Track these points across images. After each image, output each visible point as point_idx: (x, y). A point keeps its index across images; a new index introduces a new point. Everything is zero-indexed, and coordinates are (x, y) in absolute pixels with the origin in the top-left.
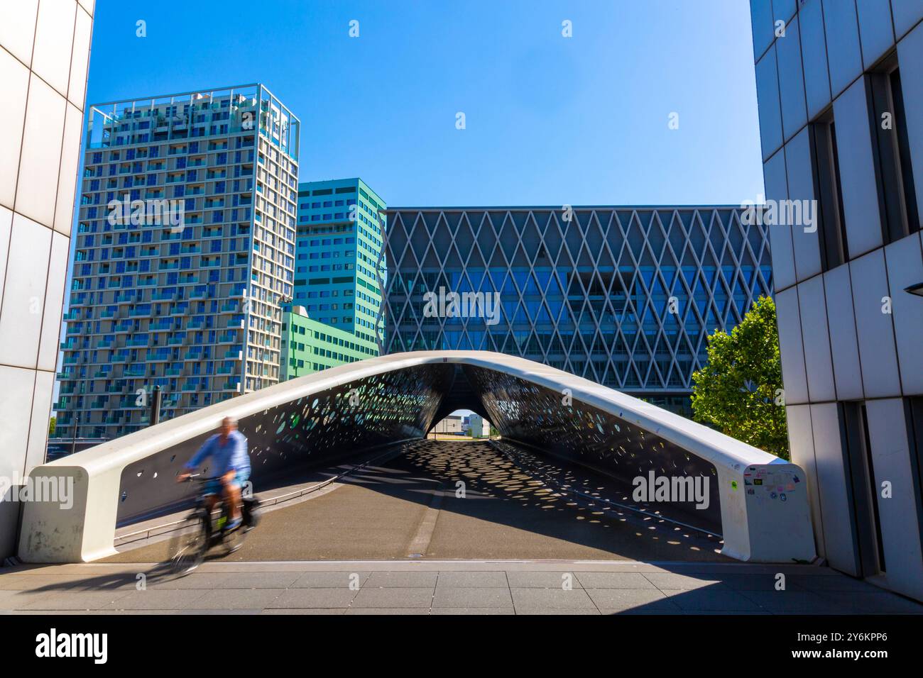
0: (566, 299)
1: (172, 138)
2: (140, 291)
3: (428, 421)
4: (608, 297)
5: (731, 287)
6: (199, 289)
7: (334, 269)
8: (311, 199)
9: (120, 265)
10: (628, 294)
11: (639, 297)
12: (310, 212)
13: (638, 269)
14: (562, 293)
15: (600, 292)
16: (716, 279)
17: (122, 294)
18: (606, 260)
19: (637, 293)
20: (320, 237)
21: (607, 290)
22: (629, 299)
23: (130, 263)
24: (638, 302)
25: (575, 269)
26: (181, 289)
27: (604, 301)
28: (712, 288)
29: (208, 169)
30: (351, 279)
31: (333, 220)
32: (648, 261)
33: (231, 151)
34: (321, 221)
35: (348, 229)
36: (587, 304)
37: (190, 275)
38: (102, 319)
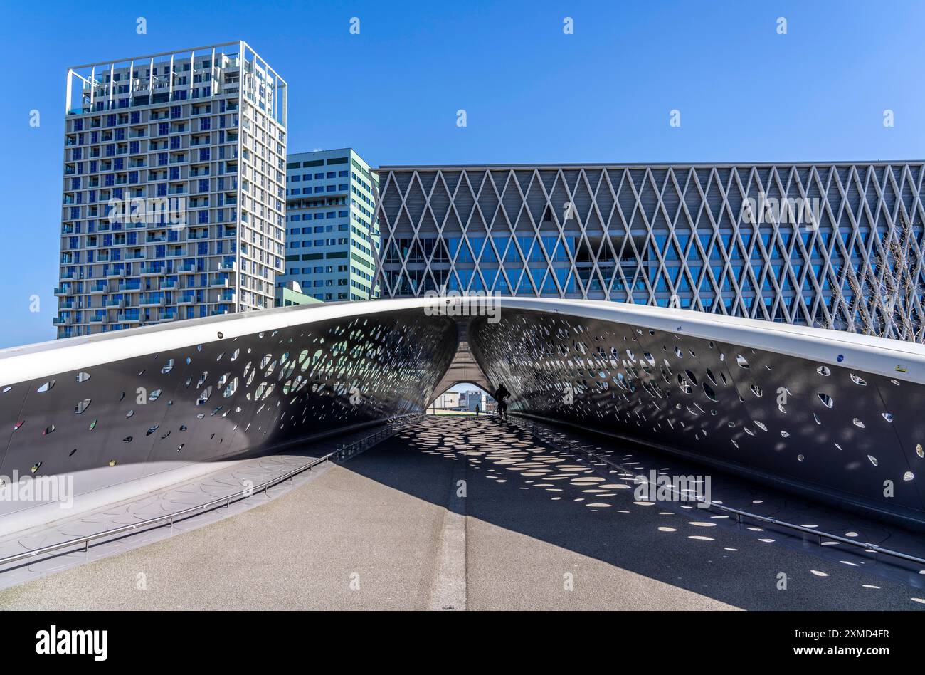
0: (574, 266)
1: (154, 102)
2: (128, 264)
3: (428, 394)
4: (619, 264)
5: (748, 251)
6: (189, 262)
7: (327, 244)
8: (301, 171)
9: (108, 237)
10: (640, 260)
11: (651, 264)
12: (301, 185)
13: (651, 232)
14: (569, 260)
15: (610, 257)
16: (733, 244)
17: (112, 268)
18: (617, 223)
19: (649, 259)
20: (312, 211)
21: (618, 256)
22: (641, 265)
23: (117, 236)
24: (650, 269)
25: (584, 233)
26: (170, 262)
27: (614, 268)
28: (728, 252)
29: (192, 135)
30: (345, 255)
31: (325, 193)
32: (661, 223)
33: (215, 114)
34: (313, 194)
35: (340, 203)
36: (596, 272)
37: (178, 248)
38: (93, 293)
